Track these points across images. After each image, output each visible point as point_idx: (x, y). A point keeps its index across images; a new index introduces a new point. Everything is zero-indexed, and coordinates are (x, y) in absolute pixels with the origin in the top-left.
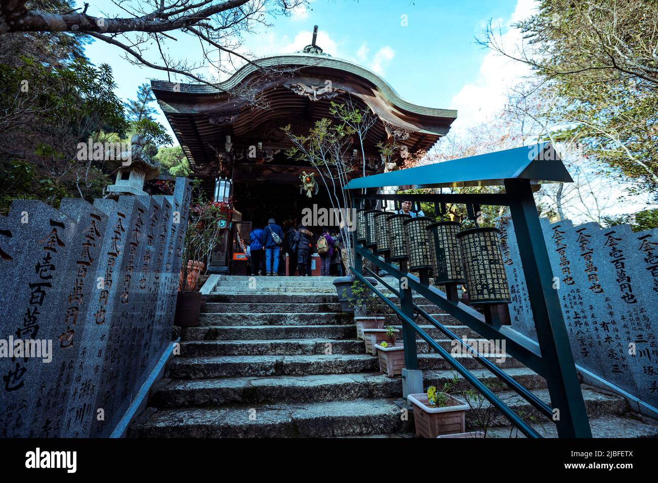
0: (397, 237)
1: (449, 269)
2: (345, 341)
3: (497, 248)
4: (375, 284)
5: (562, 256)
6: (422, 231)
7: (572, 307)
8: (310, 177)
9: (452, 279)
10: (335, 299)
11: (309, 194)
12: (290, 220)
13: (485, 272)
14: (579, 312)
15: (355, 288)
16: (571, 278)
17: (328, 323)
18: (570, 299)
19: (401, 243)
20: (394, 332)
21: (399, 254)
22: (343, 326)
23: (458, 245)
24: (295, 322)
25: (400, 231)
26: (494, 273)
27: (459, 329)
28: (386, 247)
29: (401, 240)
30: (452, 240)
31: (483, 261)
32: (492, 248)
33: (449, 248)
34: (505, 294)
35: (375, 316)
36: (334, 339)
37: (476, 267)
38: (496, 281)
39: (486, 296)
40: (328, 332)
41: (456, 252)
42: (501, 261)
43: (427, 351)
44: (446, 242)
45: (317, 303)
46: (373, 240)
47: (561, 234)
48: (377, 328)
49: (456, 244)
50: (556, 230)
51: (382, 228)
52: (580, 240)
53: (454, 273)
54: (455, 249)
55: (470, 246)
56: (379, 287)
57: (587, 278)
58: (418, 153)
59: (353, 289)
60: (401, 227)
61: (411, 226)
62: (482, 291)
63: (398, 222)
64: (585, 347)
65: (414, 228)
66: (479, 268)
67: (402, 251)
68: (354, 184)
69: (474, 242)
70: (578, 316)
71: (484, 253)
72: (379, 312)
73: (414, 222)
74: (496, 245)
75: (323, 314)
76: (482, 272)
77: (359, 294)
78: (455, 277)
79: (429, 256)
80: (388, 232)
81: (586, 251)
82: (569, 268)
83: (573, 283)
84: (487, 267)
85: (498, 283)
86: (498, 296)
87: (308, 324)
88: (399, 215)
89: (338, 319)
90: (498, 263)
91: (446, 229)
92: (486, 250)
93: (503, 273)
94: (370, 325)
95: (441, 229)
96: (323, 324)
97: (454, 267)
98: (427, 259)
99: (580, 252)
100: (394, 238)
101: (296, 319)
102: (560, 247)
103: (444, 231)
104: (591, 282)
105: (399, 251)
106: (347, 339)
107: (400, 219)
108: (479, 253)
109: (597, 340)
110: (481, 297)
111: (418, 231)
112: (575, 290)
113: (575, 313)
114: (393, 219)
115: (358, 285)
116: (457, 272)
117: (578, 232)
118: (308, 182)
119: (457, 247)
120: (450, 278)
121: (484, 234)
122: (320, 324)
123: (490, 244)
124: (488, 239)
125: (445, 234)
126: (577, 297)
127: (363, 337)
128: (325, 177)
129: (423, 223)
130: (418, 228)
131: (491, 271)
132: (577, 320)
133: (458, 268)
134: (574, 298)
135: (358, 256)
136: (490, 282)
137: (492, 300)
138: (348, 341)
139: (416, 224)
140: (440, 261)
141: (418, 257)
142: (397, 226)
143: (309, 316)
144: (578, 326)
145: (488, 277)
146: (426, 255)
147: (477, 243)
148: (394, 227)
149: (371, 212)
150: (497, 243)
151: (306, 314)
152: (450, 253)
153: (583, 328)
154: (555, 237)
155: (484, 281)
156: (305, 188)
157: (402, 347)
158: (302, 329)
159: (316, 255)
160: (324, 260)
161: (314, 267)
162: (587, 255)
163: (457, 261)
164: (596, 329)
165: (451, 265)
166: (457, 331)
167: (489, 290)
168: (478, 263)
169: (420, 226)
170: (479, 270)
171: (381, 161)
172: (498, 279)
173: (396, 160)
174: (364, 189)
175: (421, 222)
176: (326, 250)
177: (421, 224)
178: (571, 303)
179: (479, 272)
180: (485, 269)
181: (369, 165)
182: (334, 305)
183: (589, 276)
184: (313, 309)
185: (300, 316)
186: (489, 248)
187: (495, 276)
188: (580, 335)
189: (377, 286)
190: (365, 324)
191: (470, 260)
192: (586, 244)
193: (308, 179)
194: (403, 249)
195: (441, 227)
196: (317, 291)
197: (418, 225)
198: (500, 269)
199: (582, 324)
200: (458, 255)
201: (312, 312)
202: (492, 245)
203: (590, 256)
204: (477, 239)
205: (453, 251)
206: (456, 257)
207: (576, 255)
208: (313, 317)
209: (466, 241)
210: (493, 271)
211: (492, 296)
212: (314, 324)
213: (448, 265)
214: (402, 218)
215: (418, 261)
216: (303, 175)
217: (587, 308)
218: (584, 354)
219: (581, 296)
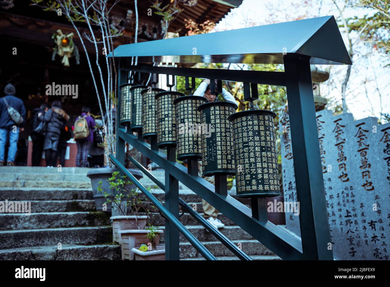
0: (166, 119)
1: (219, 157)
2: (96, 246)
3: (270, 134)
4: (139, 177)
5: (340, 152)
6: (194, 112)
7: (345, 205)
8: (67, 39)
9: (222, 169)
10: (90, 195)
11: (66, 61)
12: (39, 94)
13: (256, 160)
14: (350, 210)
15: (114, 181)
16: (346, 175)
17: (77, 225)
18: (344, 197)
19: (170, 126)
20: (156, 233)
21: (167, 139)
22: (97, 228)
23: (231, 130)
24: (31, 225)
25: (170, 112)
26: (265, 162)
27: (231, 230)
28: (154, 131)
29: (170, 122)
30: (225, 123)
31: (255, 147)
32: (265, 134)
33: (221, 132)
34: (274, 185)
35: (136, 215)
36: (83, 244)
37: (246, 154)
38: (266, 171)
39: (254, 188)
40: (76, 235)
41: (228, 138)
42: (273, 149)
43: (195, 254)
44: (218, 125)
45: (64, 199)
46: (138, 122)
47: (341, 128)
48: (137, 229)
49: (229, 129)
50: (338, 124)
51: (150, 107)
52: (358, 135)
53: (225, 161)
54: (228, 134)
55: (243, 130)
56: (145, 181)
57: (361, 175)
58: (206, 25)
59: (111, 181)
60: (172, 107)
61: (182, 106)
62: (250, 181)
63: (168, 101)
64: (353, 246)
65: (186, 109)
66: (249, 156)
67: (170, 135)
68: (122, 51)
69: (247, 125)
70: (349, 214)
71: (257, 138)
72: (142, 210)
73: (186, 101)
74: (270, 131)
75: (71, 213)
76: (252, 160)
77: (118, 187)
78: (225, 166)
79: (199, 143)
80: (156, 113)
81: (364, 147)
82: (345, 164)
83: (348, 180)
84: (258, 154)
85: (268, 173)
86: (267, 188)
87: (49, 227)
88: (170, 93)
89: (91, 219)
90: (270, 151)
91: (220, 110)
92: (259, 135)
93: (274, 161)
94: (129, 225)
95: (215, 110)
96: (70, 226)
97: (225, 155)
98: (198, 145)
99: (357, 148)
100: (162, 120)
101: (33, 221)
102: (339, 142)
103: (217, 112)
104: (365, 179)
105: (167, 136)
106: (100, 244)
107: (171, 97)
108: (251, 138)
109: (365, 239)
110: (248, 188)
111: (190, 112)
112: (349, 187)
113: (347, 211)
114: (163, 97)
115: (118, 177)
116: (227, 160)
117: (357, 126)
118: (64, 45)
119: (230, 132)
120: (219, 167)
121: (258, 118)
122: (65, 227)
123: (263, 129)
124: (262, 123)
125: (218, 116)
126: (350, 195)
127: (120, 240)
128: (85, 40)
129: (196, 103)
130: (190, 109)
131: (262, 160)
132: (348, 218)
133: (229, 156)
134: (347, 195)
135: (121, 142)
136: (259, 171)
137: (260, 191)
138: (100, 246)
139: (188, 104)
140: (210, 147)
141: (187, 143)
142: (166, 106)
143: (51, 216)
144: (349, 225)
145: (258, 166)
146: (197, 141)
147: (250, 127)
148: (163, 106)
149: (139, 87)
150: (271, 129)
151: (48, 213)
152: (221, 139)
153: (353, 227)
154: (336, 130)
155: (253, 170)
156: (60, 53)
157: (164, 250)
158: (40, 233)
159: (72, 141)
160: (82, 148)
161: (67, 157)
162: (363, 151)
163: (229, 148)
164: (365, 228)
165: (222, 153)
166: (229, 232)
167: (257, 180)
168: (249, 150)
169: (192, 107)
170: (249, 158)
171: (160, 29)
172: (268, 168)
173: (180, 30)
174: (135, 58)
175: (194, 101)
176: (85, 135)
177: (194, 105)
178: (344, 201)
179: (249, 160)
180: (255, 157)
181: (146, 33)
182: (87, 203)
183: (363, 173)
184: (59, 208)
185: (39, 217)
186: (262, 133)
187: (265, 165)
188: (350, 234)
189: (141, 180)
190: (123, 223)
191: (241, 146)
192: (363, 139)
193: (65, 41)
194: (172, 133)
195: (215, 108)
196: (68, 187)
197: (190, 105)
198: (272, 157)
199: (352, 222)
200: (230, 142)
201: (57, 211)
202: (266, 130)
203: (366, 152)
204: (251, 123)
205: (226, 136)
206: (228, 143)
207: (353, 150)
208: (58, 218)
209: (239, 125)
210: (264, 159)
211: (261, 187)
212: (57, 227)
213: (219, 152)
214: (174, 96)
215: (187, 147)
216: (58, 34)
217: (359, 206)
218: (352, 254)
219: (354, 194)
